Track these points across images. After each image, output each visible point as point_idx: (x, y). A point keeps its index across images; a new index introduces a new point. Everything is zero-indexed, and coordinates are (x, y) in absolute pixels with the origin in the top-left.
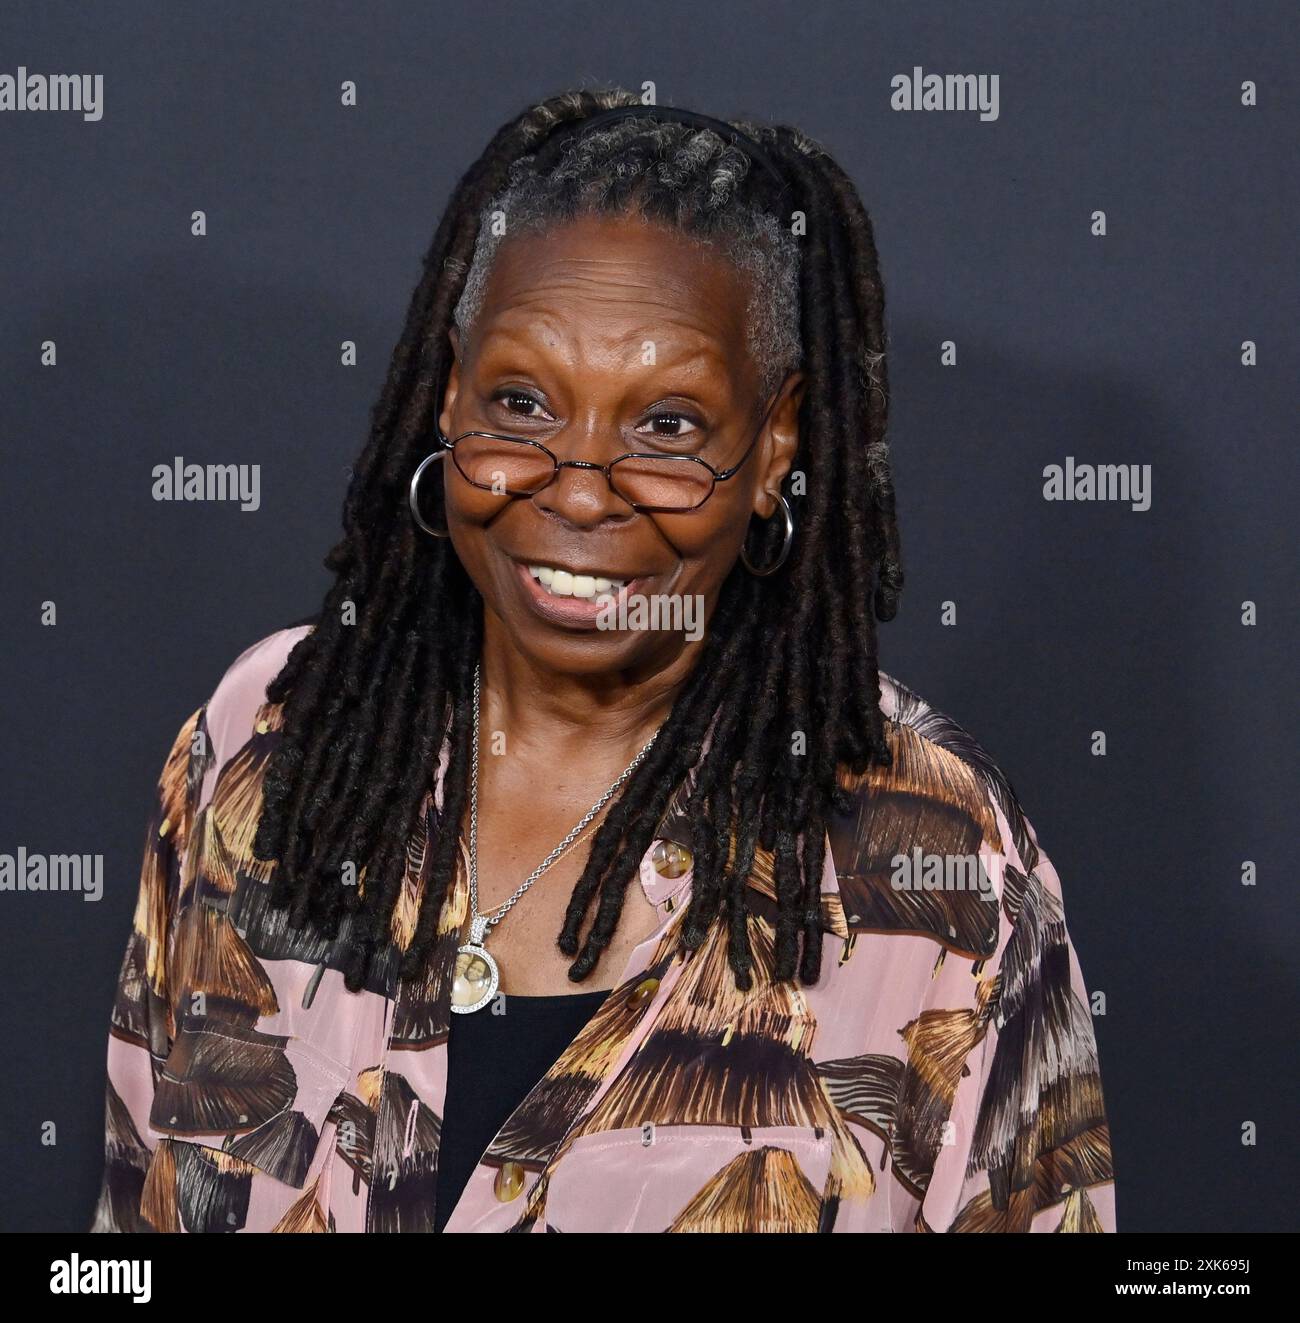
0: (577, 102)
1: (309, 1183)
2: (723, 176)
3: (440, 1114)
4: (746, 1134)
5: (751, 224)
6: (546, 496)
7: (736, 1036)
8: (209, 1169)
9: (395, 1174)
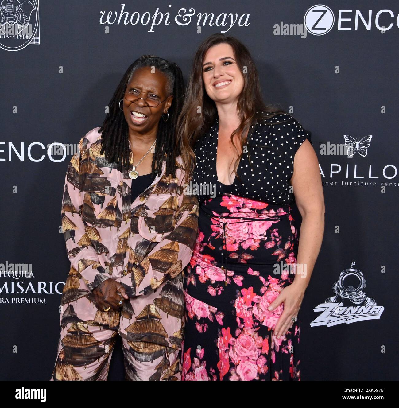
0: (148, 56)
1: (115, 196)
2: (166, 65)
3: (131, 188)
4: (171, 194)
5: (169, 73)
6: (136, 102)
7: (169, 184)
8: (97, 196)
9: (125, 195)
